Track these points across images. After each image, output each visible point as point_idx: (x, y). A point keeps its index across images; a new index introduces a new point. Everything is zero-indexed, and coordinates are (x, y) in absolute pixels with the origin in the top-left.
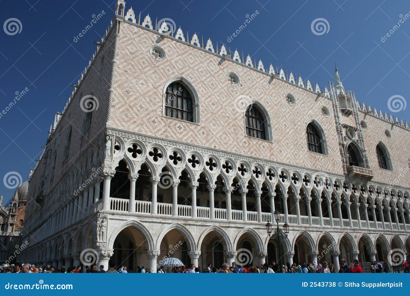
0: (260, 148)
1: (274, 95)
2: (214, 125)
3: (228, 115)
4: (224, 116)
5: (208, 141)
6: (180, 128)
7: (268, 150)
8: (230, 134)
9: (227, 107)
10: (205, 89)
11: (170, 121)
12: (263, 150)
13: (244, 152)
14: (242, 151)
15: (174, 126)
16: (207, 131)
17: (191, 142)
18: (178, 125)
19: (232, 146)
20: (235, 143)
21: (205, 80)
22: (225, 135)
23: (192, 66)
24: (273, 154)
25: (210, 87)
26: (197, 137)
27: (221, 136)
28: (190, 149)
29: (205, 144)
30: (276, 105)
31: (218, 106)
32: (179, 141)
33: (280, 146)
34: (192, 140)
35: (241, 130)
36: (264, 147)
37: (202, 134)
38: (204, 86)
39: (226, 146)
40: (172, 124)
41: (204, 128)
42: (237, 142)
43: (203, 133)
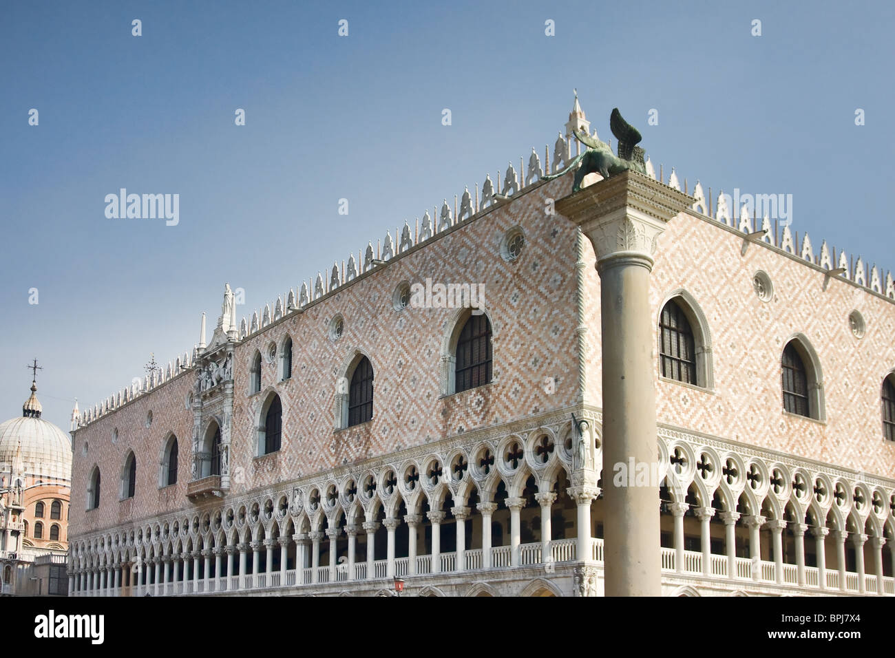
0: (805, 435)
1: (829, 316)
2: (735, 391)
3: (755, 368)
4: (749, 371)
5: (726, 426)
6: (685, 400)
7: (819, 441)
8: (759, 409)
9: (754, 351)
10: (719, 315)
11: (670, 386)
12: (809, 442)
13: (781, 445)
14: (778, 444)
15: (677, 398)
16: (724, 405)
17: (702, 428)
18: (682, 396)
19: (762, 435)
20: (767, 428)
21: (719, 292)
22: (751, 413)
23: (697, 262)
24: (826, 449)
25: (727, 307)
26: (711, 419)
27: (746, 414)
28: (700, 444)
29: (722, 433)
30: (832, 340)
31: (740, 350)
32: (686, 427)
33: (837, 431)
34: (703, 425)
35: (775, 400)
36: (811, 434)
37: (717, 412)
38: (718, 306)
39: (753, 435)
40: (673, 394)
41: (721, 399)
42: (770, 426)
43: (719, 409)
